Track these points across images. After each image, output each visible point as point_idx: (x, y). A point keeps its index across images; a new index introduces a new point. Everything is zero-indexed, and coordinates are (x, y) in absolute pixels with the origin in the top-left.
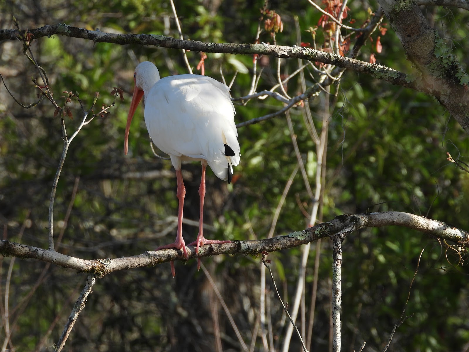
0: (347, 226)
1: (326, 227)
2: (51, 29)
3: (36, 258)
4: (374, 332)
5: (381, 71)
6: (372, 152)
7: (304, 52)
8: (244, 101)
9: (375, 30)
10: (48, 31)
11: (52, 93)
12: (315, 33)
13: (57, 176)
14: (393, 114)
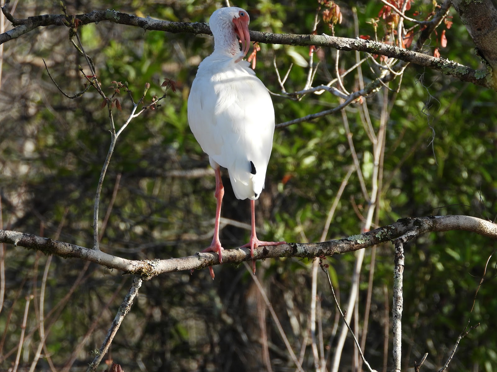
0: (410, 230)
1: (388, 230)
2: (99, 15)
3: (80, 257)
4: (430, 343)
5: (449, 66)
6: (430, 153)
7: (368, 45)
8: (299, 96)
9: (440, 23)
10: (96, 18)
11: (100, 83)
12: (377, 25)
13: (104, 171)
14: (454, 114)
